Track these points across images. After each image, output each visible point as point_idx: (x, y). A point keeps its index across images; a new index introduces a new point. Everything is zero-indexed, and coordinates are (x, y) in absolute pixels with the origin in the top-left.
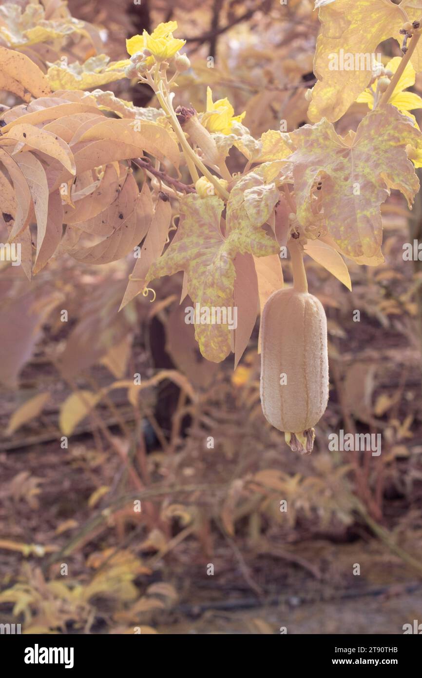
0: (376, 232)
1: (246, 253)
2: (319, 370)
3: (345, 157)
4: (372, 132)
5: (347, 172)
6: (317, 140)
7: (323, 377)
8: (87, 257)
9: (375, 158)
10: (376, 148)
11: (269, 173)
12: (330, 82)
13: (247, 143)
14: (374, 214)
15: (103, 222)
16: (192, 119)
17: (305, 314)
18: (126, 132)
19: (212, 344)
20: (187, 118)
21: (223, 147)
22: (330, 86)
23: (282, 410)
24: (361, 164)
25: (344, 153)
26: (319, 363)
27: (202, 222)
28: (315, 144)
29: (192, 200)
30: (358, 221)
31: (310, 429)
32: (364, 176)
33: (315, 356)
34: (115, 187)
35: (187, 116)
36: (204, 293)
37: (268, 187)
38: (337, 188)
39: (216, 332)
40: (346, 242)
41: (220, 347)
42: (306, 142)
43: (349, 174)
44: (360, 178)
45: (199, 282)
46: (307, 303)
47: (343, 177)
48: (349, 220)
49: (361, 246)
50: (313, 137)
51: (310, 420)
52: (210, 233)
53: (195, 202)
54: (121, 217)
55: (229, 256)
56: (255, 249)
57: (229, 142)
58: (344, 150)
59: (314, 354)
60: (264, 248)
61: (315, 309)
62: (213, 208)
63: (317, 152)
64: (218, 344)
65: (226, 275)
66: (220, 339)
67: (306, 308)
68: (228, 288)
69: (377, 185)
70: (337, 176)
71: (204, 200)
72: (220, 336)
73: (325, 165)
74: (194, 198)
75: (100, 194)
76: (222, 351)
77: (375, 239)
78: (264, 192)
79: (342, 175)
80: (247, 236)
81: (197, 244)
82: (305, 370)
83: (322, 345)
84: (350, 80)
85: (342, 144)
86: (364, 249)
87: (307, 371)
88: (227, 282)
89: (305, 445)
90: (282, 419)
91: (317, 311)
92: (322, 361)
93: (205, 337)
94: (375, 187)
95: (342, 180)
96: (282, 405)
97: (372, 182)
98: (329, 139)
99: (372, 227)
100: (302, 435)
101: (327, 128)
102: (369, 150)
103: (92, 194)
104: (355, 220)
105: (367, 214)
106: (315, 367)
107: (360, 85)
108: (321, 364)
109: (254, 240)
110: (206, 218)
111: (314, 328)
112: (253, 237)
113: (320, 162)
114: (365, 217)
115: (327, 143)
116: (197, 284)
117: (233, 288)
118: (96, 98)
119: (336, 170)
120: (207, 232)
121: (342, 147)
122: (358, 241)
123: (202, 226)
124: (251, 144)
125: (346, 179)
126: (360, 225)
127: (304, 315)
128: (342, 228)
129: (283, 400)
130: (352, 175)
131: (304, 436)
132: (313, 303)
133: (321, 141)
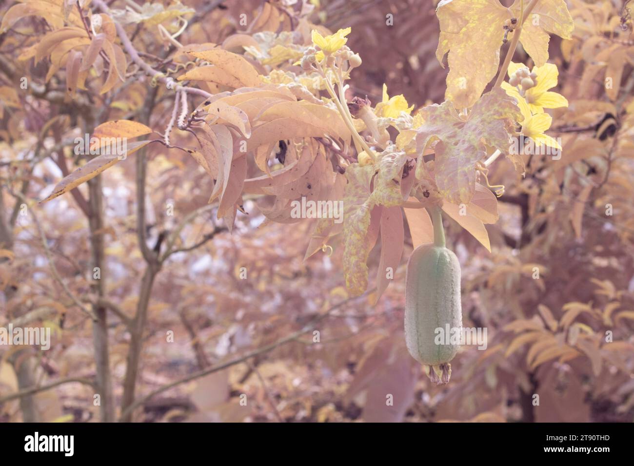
0: (470, 184)
1: (380, 204)
2: (450, 311)
3: (459, 128)
4: (483, 109)
5: (457, 139)
6: (440, 116)
7: (454, 317)
8: (278, 217)
9: (480, 128)
10: (483, 121)
11: (401, 141)
12: (460, 73)
13: (399, 123)
14: (470, 169)
15: (292, 189)
16: (365, 108)
17: (438, 262)
18: (304, 113)
19: (353, 279)
20: (361, 106)
21: (381, 127)
22: (461, 76)
23: (418, 343)
24: (470, 133)
25: (460, 125)
26: (450, 305)
27: (357, 185)
28: (438, 119)
29: (352, 168)
30: (458, 175)
31: (446, 363)
32: (469, 141)
33: (446, 299)
34: (309, 164)
35: (360, 105)
36: (350, 239)
37: (401, 154)
38: (447, 150)
39: (356, 269)
40: (448, 192)
41: (359, 282)
42: (432, 116)
43: (459, 140)
44: (466, 142)
45: (348, 230)
46: (442, 255)
47: (453, 142)
48: (451, 175)
49: (459, 195)
50: (437, 113)
51: (442, 354)
52: (363, 193)
53: (354, 169)
54: (309, 187)
55: (367, 207)
56: (385, 201)
57: (386, 123)
58: (460, 123)
59: (445, 297)
60: (391, 199)
61: (448, 260)
62: (367, 173)
63: (439, 125)
64: (357, 278)
65: (362, 220)
66: (358, 274)
67: (439, 258)
68: (362, 231)
69: (478, 148)
70: (450, 142)
71: (361, 168)
72: (358, 272)
73: (442, 134)
74: (354, 166)
75: (297, 170)
76: (361, 285)
77: (470, 189)
78: (397, 156)
79: (453, 141)
80: (381, 191)
81: (352, 202)
82: (436, 309)
83: (453, 291)
84: (478, 71)
85: (460, 119)
86: (462, 197)
87: (438, 311)
88: (362, 227)
89: (440, 376)
90: (419, 351)
91: (450, 262)
92: (453, 304)
93: (349, 274)
94: (476, 150)
95: (452, 144)
96: (418, 339)
97: (473, 146)
98: (450, 115)
99: (468, 180)
100: (439, 368)
101: (449, 106)
102: (477, 123)
103: (291, 170)
104: (456, 175)
105: (466, 169)
106: (446, 307)
107: (487, 75)
108: (452, 306)
109: (385, 193)
110: (361, 181)
111: (445, 275)
112: (384, 191)
113: (438, 132)
114: (464, 172)
115: (448, 117)
116: (347, 232)
117: (367, 232)
118: (289, 88)
119: (449, 137)
120: (360, 192)
121: (459, 121)
122: (457, 191)
123: (357, 187)
124: (402, 124)
125: (456, 144)
126: (459, 178)
127: (437, 264)
128: (446, 181)
129: (419, 334)
130: (461, 141)
131: (440, 369)
132: (447, 255)
133: (443, 116)
